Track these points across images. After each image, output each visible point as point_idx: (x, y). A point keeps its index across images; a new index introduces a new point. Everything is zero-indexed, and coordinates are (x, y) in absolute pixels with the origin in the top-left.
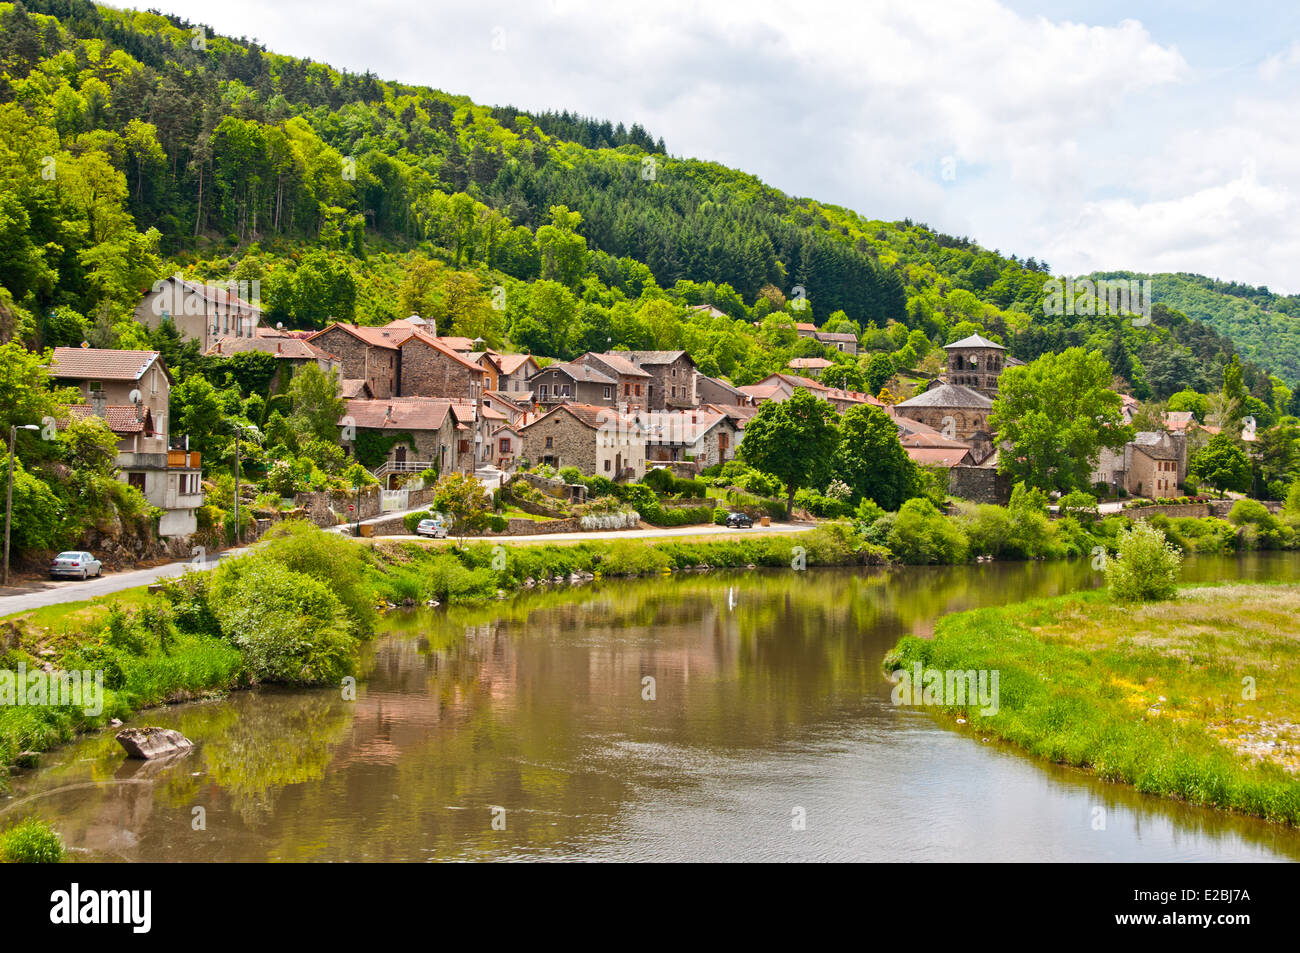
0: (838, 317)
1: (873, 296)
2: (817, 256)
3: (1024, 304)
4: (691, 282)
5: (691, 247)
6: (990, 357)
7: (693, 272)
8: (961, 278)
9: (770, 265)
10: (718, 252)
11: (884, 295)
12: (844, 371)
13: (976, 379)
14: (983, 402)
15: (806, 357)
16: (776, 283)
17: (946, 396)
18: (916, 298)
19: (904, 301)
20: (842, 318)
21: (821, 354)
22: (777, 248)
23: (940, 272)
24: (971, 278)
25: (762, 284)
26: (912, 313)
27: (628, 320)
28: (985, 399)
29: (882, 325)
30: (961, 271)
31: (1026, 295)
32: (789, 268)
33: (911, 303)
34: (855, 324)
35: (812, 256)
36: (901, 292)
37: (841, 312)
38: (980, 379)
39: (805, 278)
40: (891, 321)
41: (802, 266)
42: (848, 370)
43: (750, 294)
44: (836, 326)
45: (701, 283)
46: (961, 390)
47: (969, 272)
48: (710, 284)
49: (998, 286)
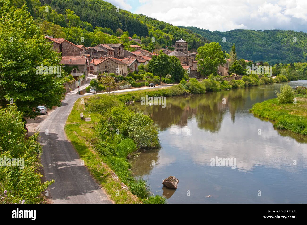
0: (135, 36)
1: (141, 31)
2: (129, 22)
3: (171, 33)
4: (101, 28)
5: (100, 19)
6: (185, 45)
7: (101, 25)
8: (157, 27)
9: (119, 24)
10: (107, 21)
11: (144, 31)
12: (147, 48)
13: (182, 50)
14: (184, 55)
15: (133, 45)
16: (120, 28)
17: (176, 53)
18: (150, 31)
19: (148, 32)
20: (136, 36)
21: (136, 44)
22: (120, 20)
23: (152, 25)
24: (159, 27)
25: (117, 28)
26: (150, 35)
27: (93, 36)
28: (185, 54)
29: (145, 38)
30: (157, 25)
31: (171, 31)
32: (123, 24)
33: (149, 32)
34: (139, 37)
35: (128, 22)
36: (147, 30)
37: (136, 35)
38: (183, 50)
39: (126, 27)
40: (147, 36)
41: (126, 24)
42: (148, 48)
43: (115, 30)
44: (135, 38)
45: (103, 28)
46: (179, 52)
47: (159, 26)
48: (106, 28)
49: (165, 29)
